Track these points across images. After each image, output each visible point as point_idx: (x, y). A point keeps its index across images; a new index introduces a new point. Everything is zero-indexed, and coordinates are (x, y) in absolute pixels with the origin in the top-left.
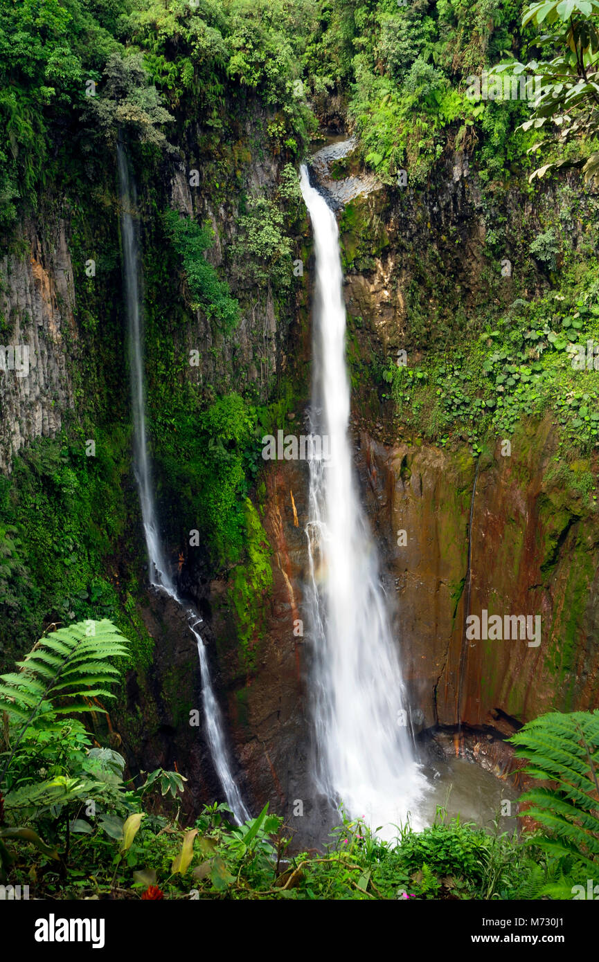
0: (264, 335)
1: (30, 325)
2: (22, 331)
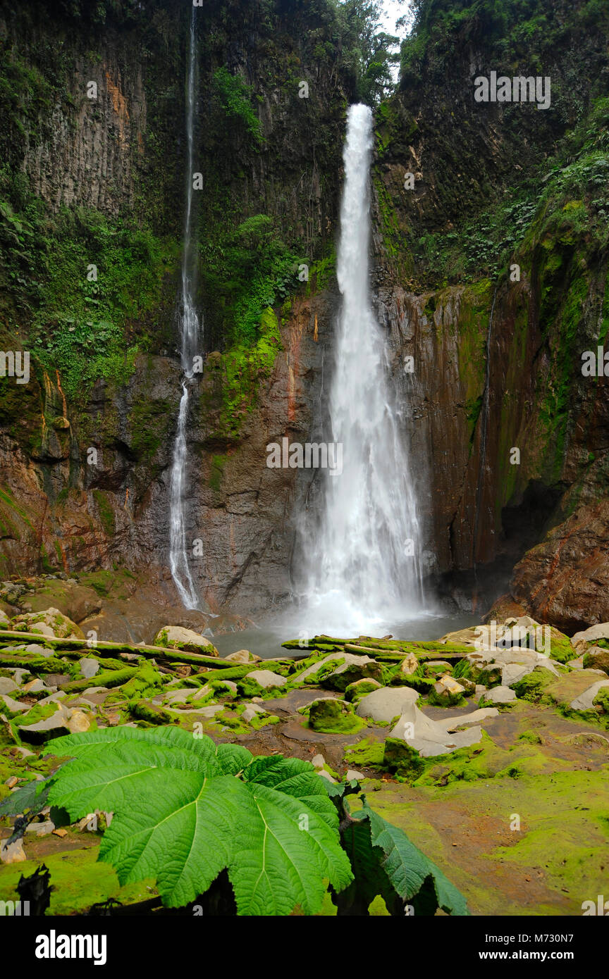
0: (310, 198)
1: (100, 121)
2: (91, 121)
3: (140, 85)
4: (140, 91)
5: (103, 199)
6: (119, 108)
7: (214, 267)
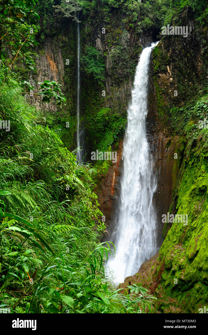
1: (47, 76)
2: (43, 77)
3: (61, 57)
4: (61, 59)
5: (50, 107)
6: (54, 68)
7: (93, 127)
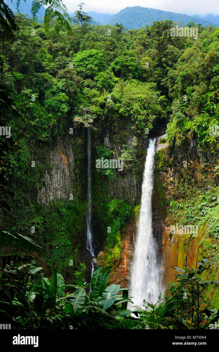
0: (132, 185)
1: (59, 169)
2: (56, 170)
3: (71, 152)
4: (72, 154)
5: (62, 195)
6: (65, 161)
7: (100, 211)
